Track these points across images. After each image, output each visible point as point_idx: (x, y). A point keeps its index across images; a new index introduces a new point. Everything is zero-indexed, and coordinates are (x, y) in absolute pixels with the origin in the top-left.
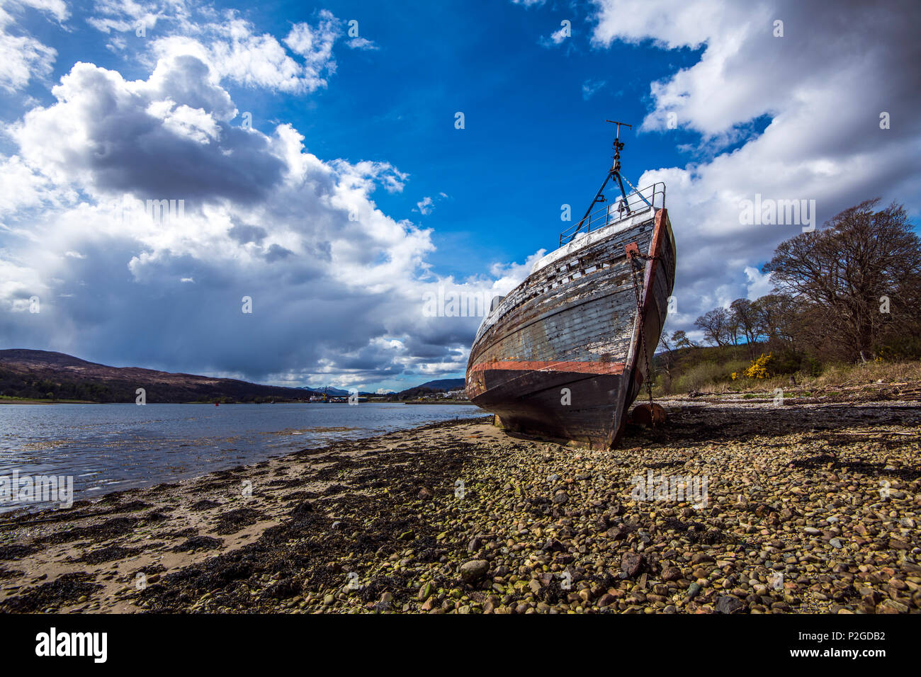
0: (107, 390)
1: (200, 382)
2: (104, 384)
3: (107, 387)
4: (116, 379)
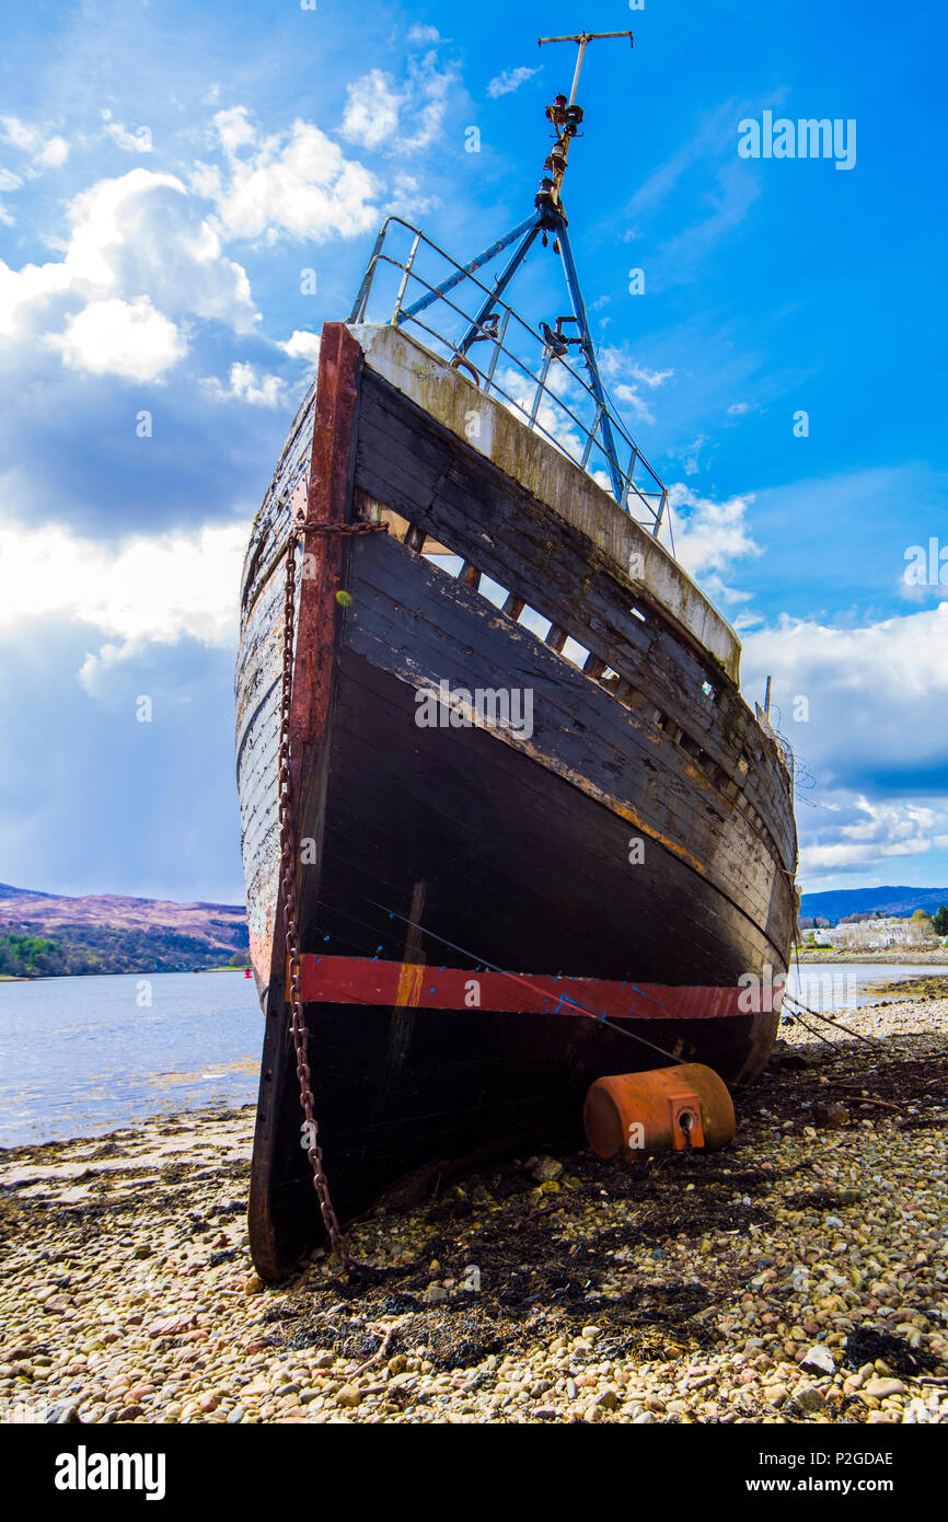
0: (51, 948)
2: (47, 936)
3: (52, 942)
4: (71, 922)
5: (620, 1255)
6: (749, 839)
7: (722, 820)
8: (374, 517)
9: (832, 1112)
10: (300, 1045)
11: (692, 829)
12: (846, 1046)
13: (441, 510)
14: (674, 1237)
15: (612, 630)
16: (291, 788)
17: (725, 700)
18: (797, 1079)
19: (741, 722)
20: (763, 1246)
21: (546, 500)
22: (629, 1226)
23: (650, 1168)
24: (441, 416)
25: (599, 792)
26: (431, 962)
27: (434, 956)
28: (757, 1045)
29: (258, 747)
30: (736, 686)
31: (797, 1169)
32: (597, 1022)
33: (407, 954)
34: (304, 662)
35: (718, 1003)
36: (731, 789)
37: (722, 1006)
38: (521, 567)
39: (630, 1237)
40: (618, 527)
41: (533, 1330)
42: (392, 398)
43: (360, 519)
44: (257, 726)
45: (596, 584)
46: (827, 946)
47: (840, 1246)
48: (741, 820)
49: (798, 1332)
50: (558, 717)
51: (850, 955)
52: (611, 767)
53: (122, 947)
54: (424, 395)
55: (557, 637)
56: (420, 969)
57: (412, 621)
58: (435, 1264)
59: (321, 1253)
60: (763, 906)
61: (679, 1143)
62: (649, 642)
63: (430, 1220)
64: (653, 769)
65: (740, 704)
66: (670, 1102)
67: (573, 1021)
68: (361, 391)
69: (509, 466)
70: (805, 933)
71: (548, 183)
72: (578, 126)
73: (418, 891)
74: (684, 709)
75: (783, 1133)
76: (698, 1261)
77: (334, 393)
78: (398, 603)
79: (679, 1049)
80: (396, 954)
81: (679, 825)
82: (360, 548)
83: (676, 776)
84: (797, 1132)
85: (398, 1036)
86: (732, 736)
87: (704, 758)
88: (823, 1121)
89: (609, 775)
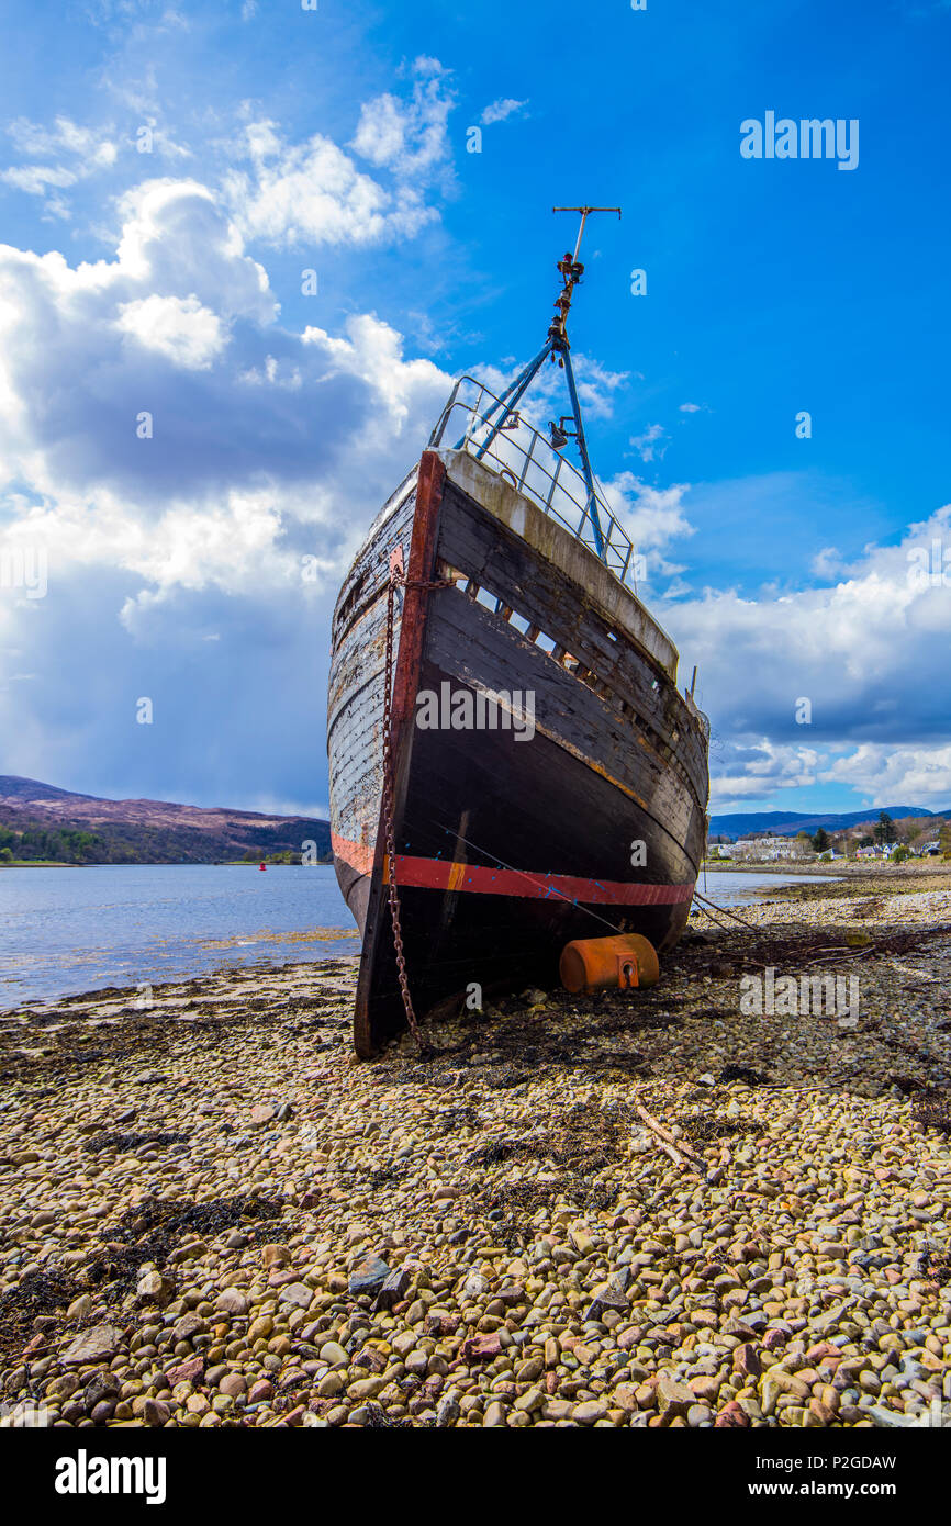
0: (96, 841)
1: (251, 823)
2: (92, 831)
3: (96, 836)
4: (112, 820)
5: (589, 1041)
6: (677, 785)
7: (660, 773)
8: (448, 576)
9: (723, 967)
10: (395, 910)
11: (639, 778)
12: (736, 930)
13: (490, 571)
14: (623, 1032)
15: (595, 648)
16: (391, 750)
17: (666, 693)
18: (699, 951)
19: (676, 707)
20: (676, 1036)
21: (557, 564)
22: (594, 1027)
23: (604, 997)
24: (493, 510)
25: (582, 754)
26: (470, 862)
27: (473, 859)
28: (674, 926)
29: (357, 718)
30: (674, 683)
31: (698, 999)
32: (572, 905)
33: (456, 858)
34: (402, 670)
35: (650, 895)
36: (667, 752)
37: (653, 897)
38: (539, 607)
39: (595, 1032)
40: (602, 580)
41: (545, 1072)
42: (463, 498)
43: (439, 578)
44: (356, 703)
45: (586, 618)
46: (728, 858)
47: (724, 1035)
48: (672, 773)
49: (696, 1071)
50: (558, 705)
51: (746, 866)
52: (590, 738)
53: (154, 842)
54: (483, 496)
55: (559, 652)
56: (463, 867)
57: (469, 643)
58: (474, 1046)
59: (395, 1043)
60: (684, 830)
61: (623, 984)
62: (618, 655)
63: (462, 1025)
64: (617, 739)
65: (676, 695)
66: (618, 957)
67: (557, 903)
68: (444, 495)
69: (534, 542)
70: (711, 847)
71: (557, 320)
72: (580, 277)
73: (465, 817)
74: (639, 699)
75: (690, 981)
76: (638, 1043)
77: (428, 498)
78: (460, 632)
79: (623, 925)
80: (449, 856)
81: (632, 777)
82: (439, 596)
83: (632, 744)
84: (699, 980)
85: (448, 909)
86: (669, 716)
87: (650, 731)
88: (716, 973)
89: (589, 743)
